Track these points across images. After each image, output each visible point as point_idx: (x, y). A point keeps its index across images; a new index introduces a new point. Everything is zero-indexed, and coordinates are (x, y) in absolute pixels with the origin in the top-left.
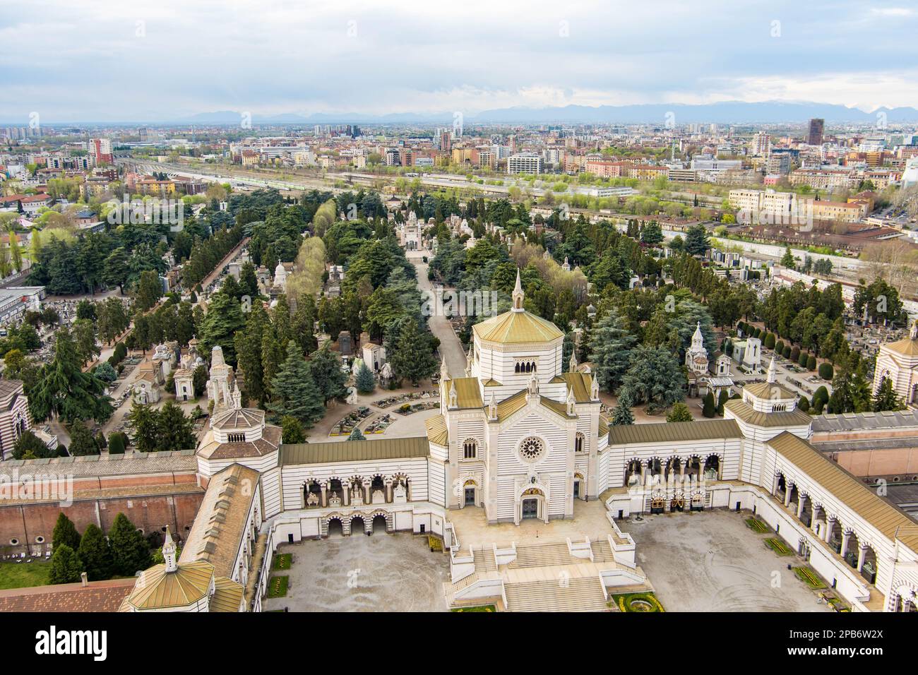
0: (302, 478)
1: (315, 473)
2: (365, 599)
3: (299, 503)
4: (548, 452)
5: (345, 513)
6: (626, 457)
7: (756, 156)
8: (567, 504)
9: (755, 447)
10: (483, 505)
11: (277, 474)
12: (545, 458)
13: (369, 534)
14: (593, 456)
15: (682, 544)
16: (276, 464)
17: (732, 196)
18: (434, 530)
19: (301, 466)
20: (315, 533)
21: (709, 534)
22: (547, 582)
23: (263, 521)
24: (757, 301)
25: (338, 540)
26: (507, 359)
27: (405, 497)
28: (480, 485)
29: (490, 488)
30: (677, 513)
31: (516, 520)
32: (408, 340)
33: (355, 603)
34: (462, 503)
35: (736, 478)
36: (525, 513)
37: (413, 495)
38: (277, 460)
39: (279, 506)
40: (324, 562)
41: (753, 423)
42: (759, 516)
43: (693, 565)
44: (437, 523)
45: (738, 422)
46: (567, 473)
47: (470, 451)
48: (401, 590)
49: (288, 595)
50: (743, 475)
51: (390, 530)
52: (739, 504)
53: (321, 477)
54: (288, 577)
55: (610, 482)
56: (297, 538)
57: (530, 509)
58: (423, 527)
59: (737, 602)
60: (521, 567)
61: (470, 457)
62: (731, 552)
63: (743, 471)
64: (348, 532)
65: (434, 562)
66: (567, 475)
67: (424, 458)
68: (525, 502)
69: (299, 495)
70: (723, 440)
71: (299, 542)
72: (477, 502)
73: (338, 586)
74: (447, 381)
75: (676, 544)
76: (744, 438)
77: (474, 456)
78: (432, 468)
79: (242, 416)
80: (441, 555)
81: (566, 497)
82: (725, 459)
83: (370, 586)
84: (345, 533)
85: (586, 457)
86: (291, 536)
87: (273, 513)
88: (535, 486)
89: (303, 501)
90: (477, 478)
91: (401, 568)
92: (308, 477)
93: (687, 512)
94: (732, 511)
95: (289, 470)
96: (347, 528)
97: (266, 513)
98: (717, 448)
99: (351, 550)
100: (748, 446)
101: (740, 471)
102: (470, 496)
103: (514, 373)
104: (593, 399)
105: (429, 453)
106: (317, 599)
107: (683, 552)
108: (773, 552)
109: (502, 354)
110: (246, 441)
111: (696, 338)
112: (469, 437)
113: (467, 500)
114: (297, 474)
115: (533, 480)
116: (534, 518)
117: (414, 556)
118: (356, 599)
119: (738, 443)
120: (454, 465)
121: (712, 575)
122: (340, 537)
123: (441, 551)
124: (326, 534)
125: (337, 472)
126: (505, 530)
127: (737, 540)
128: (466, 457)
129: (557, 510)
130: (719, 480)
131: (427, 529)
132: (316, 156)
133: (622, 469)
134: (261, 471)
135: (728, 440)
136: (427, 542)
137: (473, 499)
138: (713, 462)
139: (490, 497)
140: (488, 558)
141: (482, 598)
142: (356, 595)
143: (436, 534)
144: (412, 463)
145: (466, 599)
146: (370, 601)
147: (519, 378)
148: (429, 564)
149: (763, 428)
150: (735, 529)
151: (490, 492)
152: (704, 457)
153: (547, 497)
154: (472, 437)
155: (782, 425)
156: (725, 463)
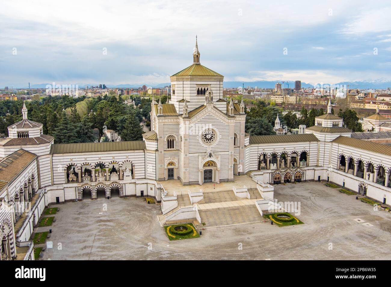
0: (65, 163)
1: (74, 160)
2: (105, 225)
3: (64, 179)
4: (218, 139)
5: (93, 186)
6: (259, 152)
7: (277, 92)
8: (230, 172)
9: (326, 145)
10: (179, 178)
11: (49, 159)
12: (217, 142)
13: (108, 198)
14: (242, 148)
15: (295, 194)
16: (49, 153)
17: (272, 98)
18: (149, 194)
19: (65, 155)
20: (74, 198)
21: (308, 190)
22: (224, 208)
23: (39, 189)
24: (297, 118)
25: (89, 201)
26: (192, 89)
27: (131, 176)
28: (177, 165)
29: (184, 161)
30: (288, 183)
31: (200, 182)
32: (131, 123)
33: (99, 227)
34: (167, 177)
35: (316, 165)
36: (205, 179)
37: (136, 175)
38: (49, 149)
39: (50, 181)
40: (79, 210)
41: (324, 132)
42: (331, 182)
43: (306, 201)
44: (151, 189)
45: (315, 134)
46: (230, 152)
47: (170, 144)
48: (130, 220)
49: (53, 225)
50: (319, 163)
51: (121, 195)
52: (319, 177)
53: (78, 162)
54: (54, 217)
55: (251, 167)
56: (62, 200)
57: (208, 176)
58: (142, 192)
59: (336, 213)
60: (206, 203)
61: (171, 148)
62: (323, 195)
63: (320, 160)
64: (95, 197)
65: (150, 208)
66: (230, 154)
67: (142, 151)
68: (205, 172)
69: (64, 174)
70: (308, 143)
71: (63, 203)
72: (175, 177)
73: (87, 220)
74: (156, 104)
75: (292, 194)
76: (320, 141)
77: (173, 147)
78: (148, 156)
79: (28, 123)
80: (155, 205)
81: (230, 168)
82: (310, 154)
83: (109, 219)
84: (93, 197)
85: (238, 149)
86: (58, 199)
87: (46, 185)
88: (212, 159)
89: (66, 179)
90: (175, 161)
91: (129, 211)
92: (69, 162)
93: (293, 183)
94: (316, 181)
95: (57, 157)
96: (94, 194)
97: (42, 183)
98: (306, 148)
99: (97, 205)
100: (322, 145)
101: (318, 161)
102: (171, 174)
103: (196, 94)
104: (241, 113)
105: (145, 148)
106: (72, 226)
107: (298, 197)
108: (345, 194)
109: (189, 83)
110: (30, 137)
111: (277, 122)
112: (170, 134)
113: (169, 176)
114: (62, 160)
115: (210, 155)
116: (210, 182)
117: (138, 206)
118: (99, 225)
119: (317, 145)
120: (161, 152)
121: (317, 204)
122: (90, 200)
123: (155, 203)
124: (81, 198)
125: (88, 159)
126: (194, 187)
127: (324, 191)
128: (168, 148)
129: (224, 177)
130: (307, 166)
131: (145, 194)
132: (85, 93)
133: (257, 159)
134: (38, 154)
135: (312, 142)
136: (146, 200)
137: (172, 175)
138: (304, 156)
139: (184, 167)
140: (185, 199)
141: (184, 220)
142: (99, 224)
143: (151, 197)
144: (135, 154)
145: (173, 221)
146: (109, 226)
147: (200, 97)
148: (147, 208)
149: (330, 134)
150: (321, 187)
151: (184, 164)
152: (300, 152)
153: (219, 166)
154: (172, 134)
155: (339, 132)
156: (310, 156)
